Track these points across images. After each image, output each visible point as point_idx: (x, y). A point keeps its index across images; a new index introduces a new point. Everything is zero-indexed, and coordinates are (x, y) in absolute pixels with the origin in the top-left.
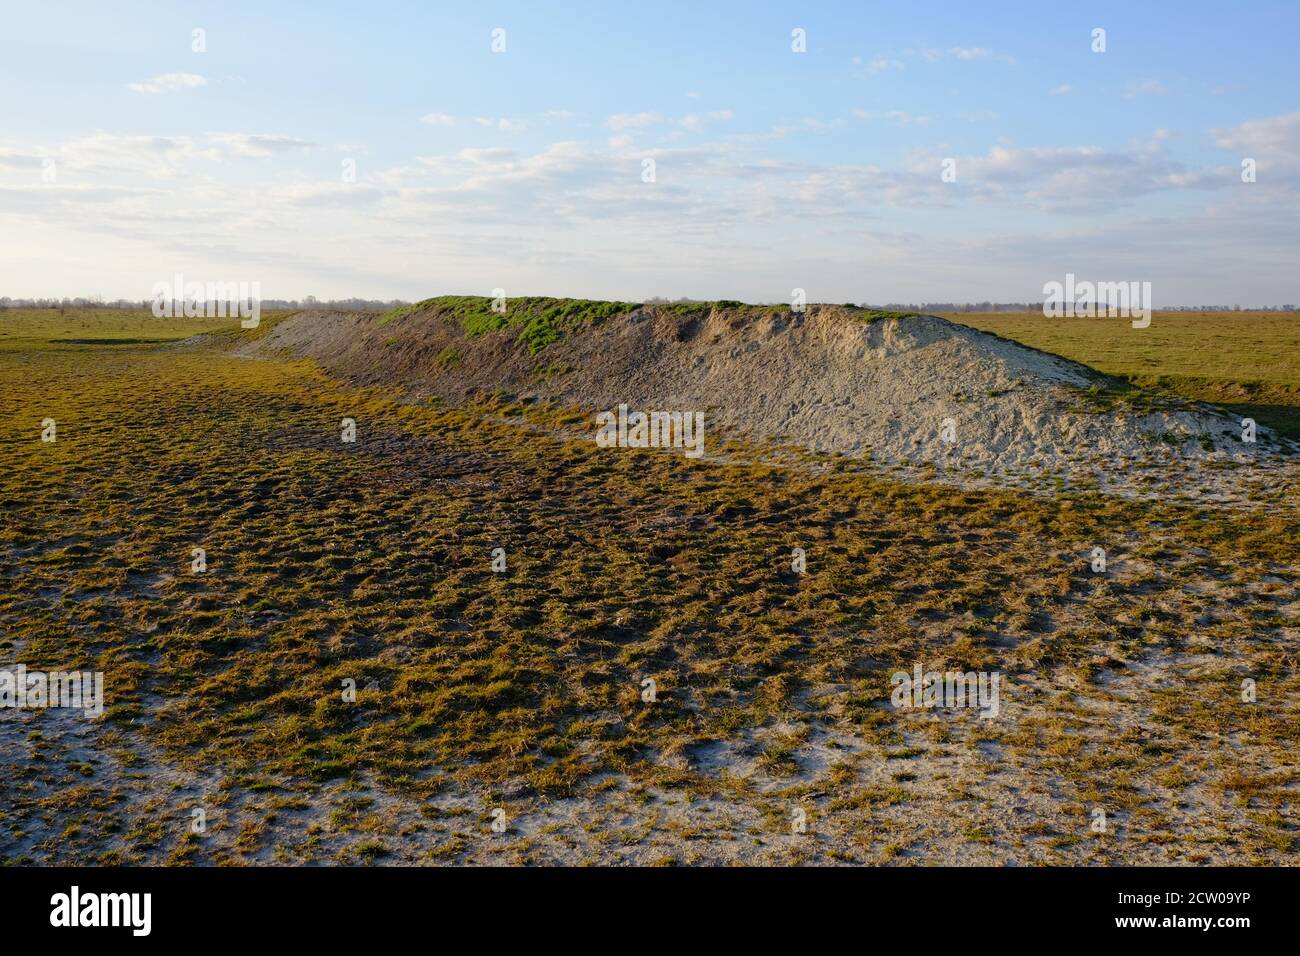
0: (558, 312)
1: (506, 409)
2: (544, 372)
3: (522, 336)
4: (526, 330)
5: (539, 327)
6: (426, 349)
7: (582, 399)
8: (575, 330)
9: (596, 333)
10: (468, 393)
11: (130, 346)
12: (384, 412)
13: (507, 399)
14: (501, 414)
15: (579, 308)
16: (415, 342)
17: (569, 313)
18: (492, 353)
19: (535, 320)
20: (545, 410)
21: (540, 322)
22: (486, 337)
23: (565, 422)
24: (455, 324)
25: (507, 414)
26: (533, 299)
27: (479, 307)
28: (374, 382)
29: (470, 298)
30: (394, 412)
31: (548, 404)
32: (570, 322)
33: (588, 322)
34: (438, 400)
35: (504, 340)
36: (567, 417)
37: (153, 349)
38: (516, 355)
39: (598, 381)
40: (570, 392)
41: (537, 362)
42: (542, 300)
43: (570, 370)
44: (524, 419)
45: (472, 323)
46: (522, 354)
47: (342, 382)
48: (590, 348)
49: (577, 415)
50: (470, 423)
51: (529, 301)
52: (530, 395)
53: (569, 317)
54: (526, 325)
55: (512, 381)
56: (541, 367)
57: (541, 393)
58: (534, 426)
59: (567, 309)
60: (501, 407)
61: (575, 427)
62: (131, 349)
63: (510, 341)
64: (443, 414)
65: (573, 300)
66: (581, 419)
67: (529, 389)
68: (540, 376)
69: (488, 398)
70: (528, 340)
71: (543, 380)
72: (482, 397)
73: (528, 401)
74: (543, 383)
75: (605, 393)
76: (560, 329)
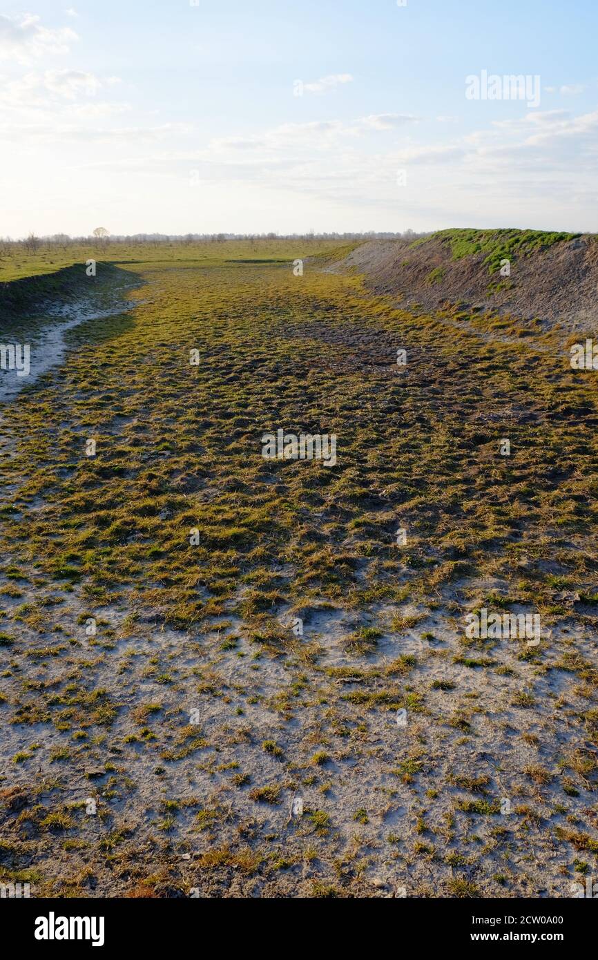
0: (517, 241)
1: (459, 316)
2: (495, 288)
3: (487, 259)
4: (491, 255)
5: (502, 252)
6: (425, 268)
7: (515, 310)
8: (526, 255)
9: (541, 258)
10: (440, 302)
11: (268, 264)
12: (381, 314)
13: (464, 307)
14: (455, 319)
15: (532, 237)
16: (420, 263)
17: (524, 242)
18: (464, 272)
19: (500, 247)
20: (486, 317)
21: (503, 248)
22: (463, 261)
23: (495, 328)
24: (449, 250)
25: (459, 319)
26: (504, 230)
27: (468, 237)
28: (387, 291)
29: (465, 230)
30: (387, 315)
31: (490, 313)
32: (524, 249)
33: (537, 248)
34: (419, 306)
35: (475, 262)
36: (498, 324)
37: (280, 266)
38: (480, 274)
39: (531, 296)
40: (508, 304)
41: (492, 280)
42: (510, 231)
43: (513, 287)
44: (469, 323)
45: (460, 249)
46: (484, 273)
47: (368, 291)
48: (532, 269)
49: (507, 323)
50: (431, 324)
51: (500, 231)
52: (479, 305)
53: (524, 245)
54: (492, 251)
55: (471, 294)
56: (493, 284)
57: (489, 304)
58: (473, 329)
59: (523, 238)
60: (457, 314)
61: (501, 331)
62: (267, 266)
63: (478, 263)
64: (416, 317)
65: (531, 231)
66: (508, 326)
67: (481, 301)
68: (492, 290)
69: (451, 306)
70: (490, 263)
71: (493, 294)
72: (448, 306)
73: (477, 310)
74: (492, 297)
75: (533, 306)
76: (516, 254)
